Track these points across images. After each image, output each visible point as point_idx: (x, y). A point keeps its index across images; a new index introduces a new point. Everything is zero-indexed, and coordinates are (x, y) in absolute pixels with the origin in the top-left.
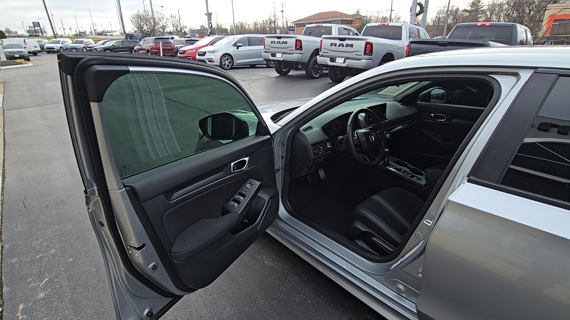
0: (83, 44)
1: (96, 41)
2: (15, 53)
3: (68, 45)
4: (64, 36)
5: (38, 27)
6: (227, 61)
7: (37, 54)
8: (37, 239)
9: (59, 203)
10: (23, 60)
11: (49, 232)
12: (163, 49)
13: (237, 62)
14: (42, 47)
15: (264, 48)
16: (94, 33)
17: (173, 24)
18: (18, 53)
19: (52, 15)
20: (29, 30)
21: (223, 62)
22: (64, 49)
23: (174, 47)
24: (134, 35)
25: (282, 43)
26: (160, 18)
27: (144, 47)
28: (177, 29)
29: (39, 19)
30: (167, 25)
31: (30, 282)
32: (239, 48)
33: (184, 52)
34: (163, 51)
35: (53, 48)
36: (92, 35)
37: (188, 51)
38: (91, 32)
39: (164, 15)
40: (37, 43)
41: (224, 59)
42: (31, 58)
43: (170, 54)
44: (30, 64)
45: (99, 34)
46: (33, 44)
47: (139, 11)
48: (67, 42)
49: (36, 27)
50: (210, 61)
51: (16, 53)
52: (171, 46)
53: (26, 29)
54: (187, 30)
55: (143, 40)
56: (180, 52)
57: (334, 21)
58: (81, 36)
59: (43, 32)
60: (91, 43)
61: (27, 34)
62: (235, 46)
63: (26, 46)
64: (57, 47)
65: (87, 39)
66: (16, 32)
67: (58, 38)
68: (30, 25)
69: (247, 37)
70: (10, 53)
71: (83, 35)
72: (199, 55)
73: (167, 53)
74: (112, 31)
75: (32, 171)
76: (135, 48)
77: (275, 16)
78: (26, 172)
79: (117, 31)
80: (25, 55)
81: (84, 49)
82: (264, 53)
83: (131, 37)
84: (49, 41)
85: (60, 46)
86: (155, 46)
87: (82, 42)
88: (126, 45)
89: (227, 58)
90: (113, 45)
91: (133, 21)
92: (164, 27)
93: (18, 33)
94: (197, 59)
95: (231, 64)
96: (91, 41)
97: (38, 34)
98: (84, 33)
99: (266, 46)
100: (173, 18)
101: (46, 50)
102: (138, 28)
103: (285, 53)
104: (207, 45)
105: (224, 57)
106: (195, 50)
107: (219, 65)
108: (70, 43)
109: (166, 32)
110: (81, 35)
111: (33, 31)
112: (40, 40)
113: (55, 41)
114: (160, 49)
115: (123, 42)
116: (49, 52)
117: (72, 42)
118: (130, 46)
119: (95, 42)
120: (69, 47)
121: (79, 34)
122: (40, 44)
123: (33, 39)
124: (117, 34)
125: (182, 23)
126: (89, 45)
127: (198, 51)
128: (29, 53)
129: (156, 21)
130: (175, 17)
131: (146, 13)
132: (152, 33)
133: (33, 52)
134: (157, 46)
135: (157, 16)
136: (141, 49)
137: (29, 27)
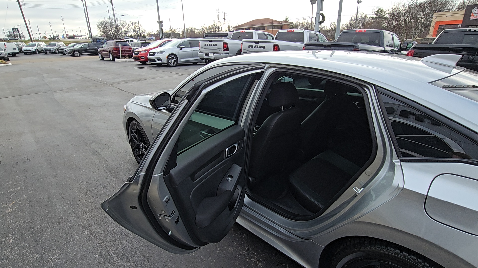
0: (56, 47)
3: (42, 48)
4: (40, 39)
5: (17, 32)
6: (173, 59)
7: (16, 55)
8: (8, 182)
9: (26, 160)
10: (3, 60)
11: (18, 177)
12: (122, 50)
13: (181, 60)
14: (20, 49)
15: (200, 49)
16: (66, 37)
17: (134, 29)
19: (30, 22)
20: (9, 35)
21: (169, 61)
22: (39, 51)
23: (131, 48)
24: (99, 39)
25: (213, 46)
26: (123, 25)
27: (106, 48)
28: (137, 34)
29: (18, 26)
30: (129, 30)
31: (3, 205)
32: (182, 49)
33: (138, 52)
34: (122, 52)
35: (30, 50)
36: (65, 39)
37: (141, 52)
38: (64, 36)
39: (126, 22)
40: (16, 46)
41: (170, 58)
42: (10, 58)
43: (128, 54)
44: (9, 63)
45: (71, 38)
46: (12, 47)
47: (104, 19)
48: (42, 45)
49: (15, 32)
50: (158, 60)
52: (129, 48)
53: (6, 34)
54: (146, 34)
55: (106, 43)
56: (135, 53)
57: (267, 26)
58: (55, 40)
59: (21, 37)
60: (63, 46)
61: (7, 38)
62: (179, 48)
63: (6, 48)
64: (33, 49)
65: (60, 42)
67: (34, 42)
68: (10, 31)
69: (189, 41)
72: (150, 55)
73: (125, 53)
74: (81, 35)
75: (7, 141)
76: (99, 50)
77: (218, 22)
78: (3, 142)
79: (86, 36)
80: (5, 56)
81: (57, 51)
82: (199, 53)
83: (97, 40)
84: (26, 45)
85: (35, 49)
86: (116, 48)
87: (55, 45)
88: (92, 47)
89: (173, 57)
90: (81, 47)
91: (99, 27)
92: (126, 32)
94: (148, 58)
95: (176, 62)
96: (62, 43)
97: (17, 38)
98: (58, 37)
99: (201, 48)
100: (134, 24)
101: (24, 52)
102: (104, 33)
103: (215, 53)
104: (157, 47)
105: (170, 56)
106: (147, 51)
107: (166, 63)
108: (45, 46)
109: (128, 36)
110: (55, 38)
111: (13, 35)
112: (19, 43)
113: (31, 44)
114: (119, 50)
115: (89, 45)
116: (26, 53)
117: (46, 45)
118: (96, 48)
119: (66, 45)
120: (44, 49)
121: (53, 38)
122: (19, 47)
123: (12, 42)
124: (86, 38)
125: (141, 28)
126: (61, 47)
127: (150, 52)
128: (8, 55)
129: (119, 27)
130: (135, 24)
131: (111, 21)
132: (115, 37)
133: (12, 53)
134: (117, 48)
135: (120, 23)
136: (104, 51)
137: (9, 32)
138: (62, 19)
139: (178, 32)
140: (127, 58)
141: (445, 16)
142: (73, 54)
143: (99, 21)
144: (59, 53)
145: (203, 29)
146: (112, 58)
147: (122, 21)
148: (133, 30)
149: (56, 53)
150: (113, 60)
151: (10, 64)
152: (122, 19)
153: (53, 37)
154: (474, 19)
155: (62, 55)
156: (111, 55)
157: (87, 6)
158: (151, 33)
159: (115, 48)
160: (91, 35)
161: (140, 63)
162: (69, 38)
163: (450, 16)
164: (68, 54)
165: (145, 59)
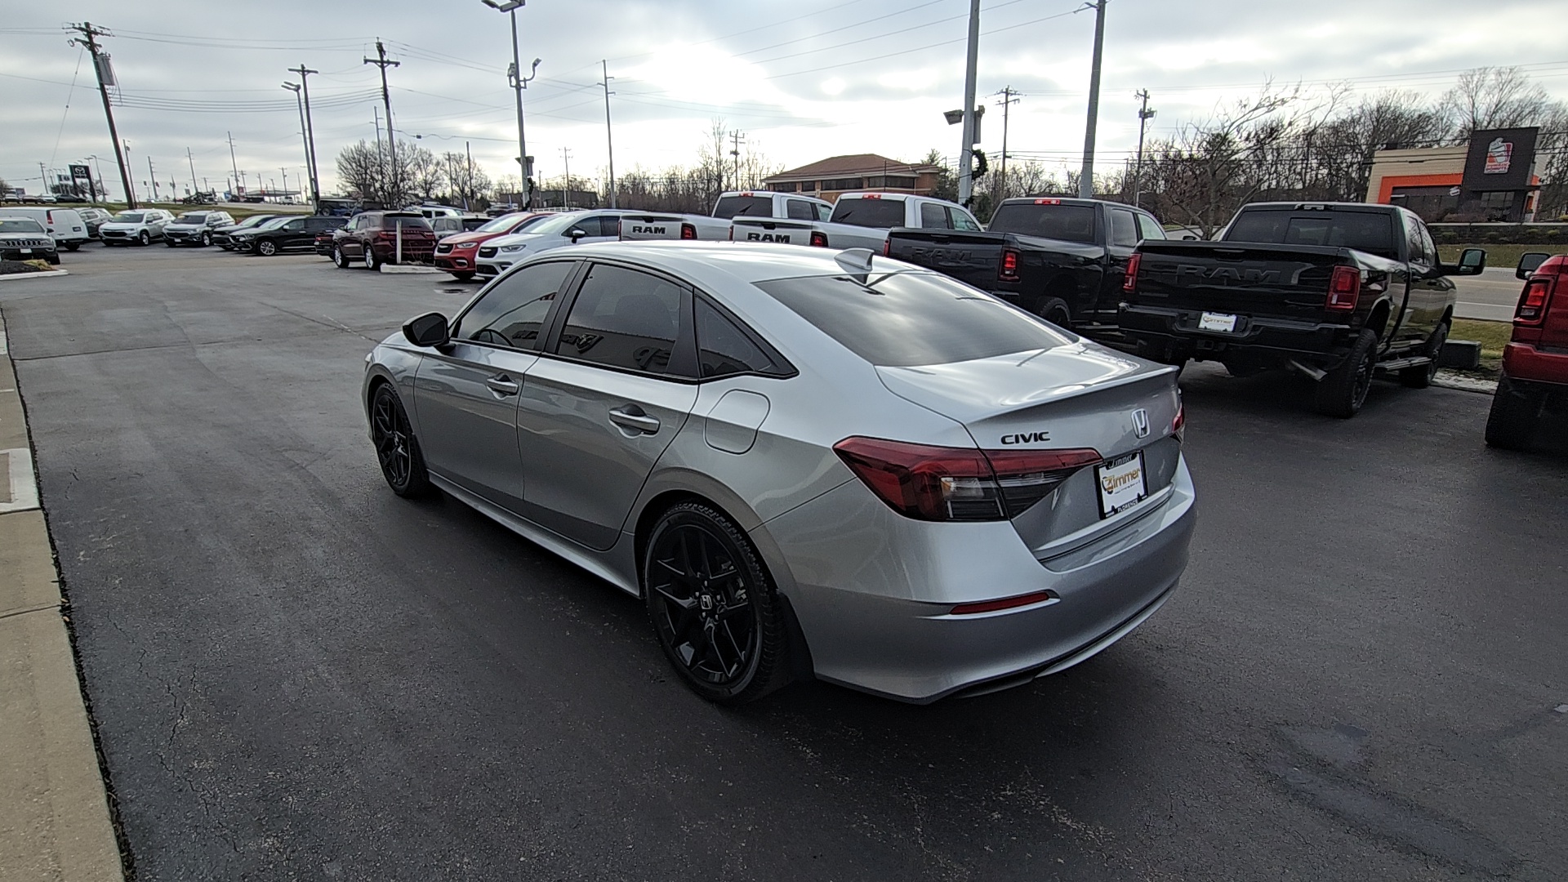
0: (204, 224)
1: (239, 218)
2: (21, 243)
3: (162, 227)
4: (153, 201)
5: (83, 177)
7: (78, 247)
10: (42, 261)
12: (403, 240)
14: (93, 230)
16: (236, 196)
17: (454, 176)
18: (29, 243)
19: (127, 149)
20: (58, 186)
22: (151, 236)
23: (433, 235)
24: (341, 205)
25: (656, 232)
26: (419, 163)
27: (357, 233)
28: (462, 191)
29: (89, 159)
30: (438, 179)
32: (578, 239)
33: (450, 246)
34: (402, 245)
35: (124, 234)
36: (232, 201)
37: (458, 246)
38: (230, 193)
39: (430, 155)
40: (81, 219)
42: (61, 256)
43: (420, 252)
44: (60, 271)
45: (252, 198)
46: (70, 222)
47: (362, 143)
48: (161, 218)
49: (78, 177)
51: (24, 244)
52: (426, 233)
53: (49, 183)
54: (488, 193)
55: (358, 218)
56: (439, 248)
57: (869, 178)
58: (201, 204)
59: (96, 192)
60: (225, 223)
61: (52, 196)
62: (567, 236)
63: (51, 227)
64: (132, 230)
65: (216, 211)
66: (22, 191)
67: (139, 208)
68: (63, 173)
70: (9, 244)
71: (206, 200)
72: (482, 255)
73: (414, 250)
74: (286, 191)
76: (336, 236)
77: (719, 163)
79: (300, 193)
80: (48, 250)
81: (206, 237)
83: (333, 208)
84: (112, 216)
85: (140, 229)
86: (385, 233)
87: (201, 220)
88: (315, 228)
90: (282, 228)
91: (345, 168)
92: (428, 186)
93: (27, 194)
94: (476, 264)
96: (225, 216)
97: (81, 196)
98: (211, 196)
99: (624, 237)
100: (453, 163)
101: (103, 239)
102: (358, 186)
104: (507, 233)
106: (474, 244)
108: (170, 222)
109: (433, 197)
110: (201, 200)
111: (71, 187)
112: (88, 211)
113: (129, 215)
114: (395, 240)
115: (308, 221)
116: (109, 243)
117: (173, 218)
118: (326, 230)
119: (235, 220)
120: (165, 232)
121: (195, 199)
122: (89, 223)
123: (71, 208)
124: (300, 200)
125: (476, 174)
126: (220, 226)
127: (482, 245)
128: (58, 246)
129: (408, 168)
130: (459, 161)
131: (381, 149)
132: (388, 201)
133: (67, 240)
134: (389, 233)
135: (411, 157)
136: (349, 240)
137: (60, 177)
138: (230, 142)
139: (593, 190)
140: (418, 263)
141: (1406, 161)
142: (254, 246)
143: (346, 148)
144: (211, 244)
145: (671, 182)
146: (372, 262)
147: (416, 152)
148: (451, 178)
149: (200, 244)
150: (376, 268)
151: (62, 272)
152: (417, 147)
153: (196, 196)
154: (1497, 171)
155: (221, 249)
156: (369, 254)
157: (310, 106)
158: (507, 190)
159: (383, 233)
160: (316, 194)
161: (454, 278)
162: (248, 198)
163: (1422, 161)
164: (240, 248)
165: (468, 267)
